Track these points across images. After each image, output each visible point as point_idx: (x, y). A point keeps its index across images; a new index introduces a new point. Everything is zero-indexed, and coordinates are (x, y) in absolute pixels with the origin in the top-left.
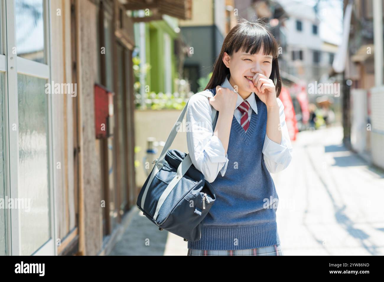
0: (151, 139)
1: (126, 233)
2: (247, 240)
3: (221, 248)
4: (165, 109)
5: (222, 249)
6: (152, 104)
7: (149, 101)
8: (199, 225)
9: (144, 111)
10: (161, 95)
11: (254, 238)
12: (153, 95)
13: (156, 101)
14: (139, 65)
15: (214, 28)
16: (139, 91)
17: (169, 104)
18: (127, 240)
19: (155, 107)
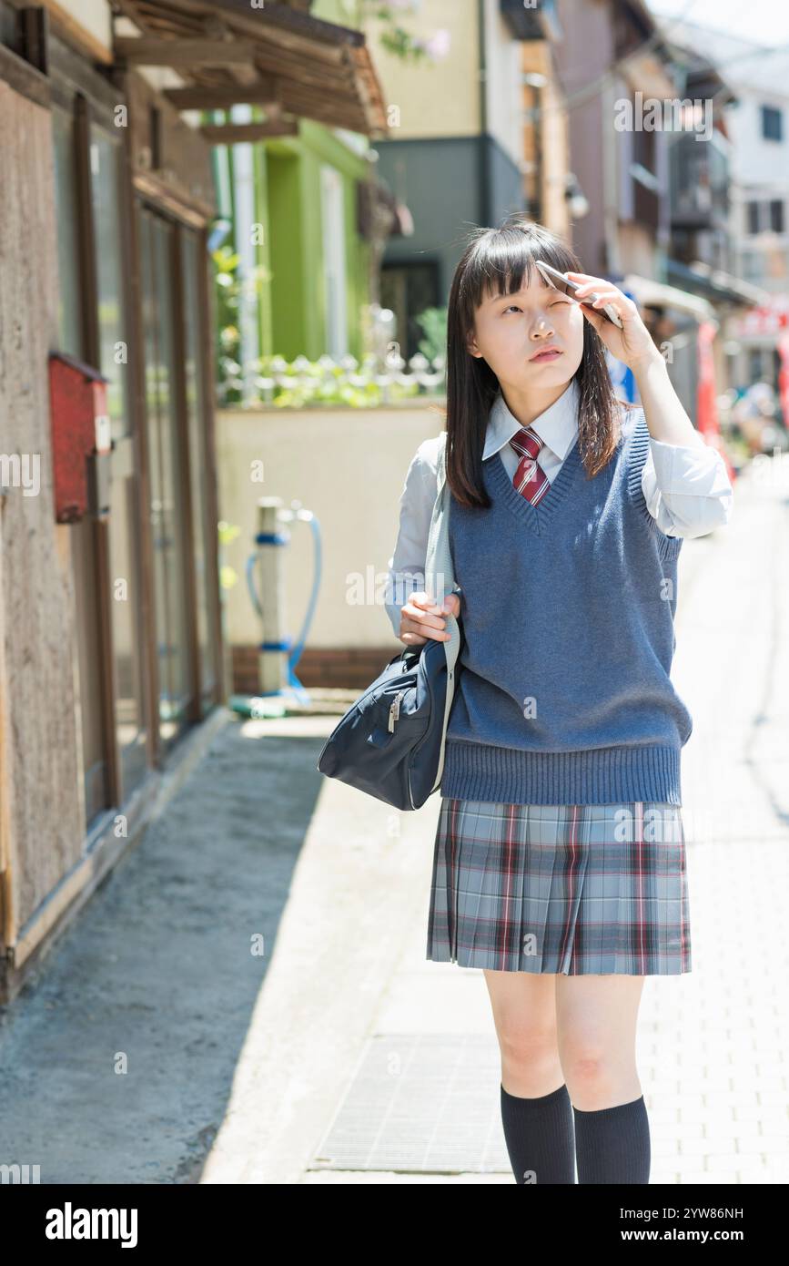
0: (268, 502)
1: (183, 796)
2: (550, 783)
3: (486, 797)
4: (314, 405)
5: (488, 800)
6: (277, 391)
7: (267, 384)
8: (404, 758)
9: (252, 411)
10: (301, 363)
11: (573, 779)
12: (279, 362)
13: (287, 382)
14: (233, 272)
15: (483, 144)
16: (235, 353)
17: (328, 390)
18: (183, 818)
19: (283, 400)
